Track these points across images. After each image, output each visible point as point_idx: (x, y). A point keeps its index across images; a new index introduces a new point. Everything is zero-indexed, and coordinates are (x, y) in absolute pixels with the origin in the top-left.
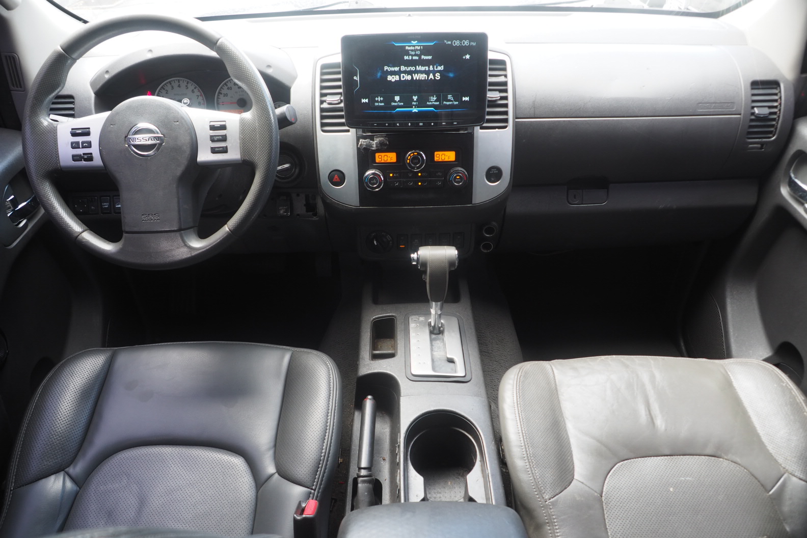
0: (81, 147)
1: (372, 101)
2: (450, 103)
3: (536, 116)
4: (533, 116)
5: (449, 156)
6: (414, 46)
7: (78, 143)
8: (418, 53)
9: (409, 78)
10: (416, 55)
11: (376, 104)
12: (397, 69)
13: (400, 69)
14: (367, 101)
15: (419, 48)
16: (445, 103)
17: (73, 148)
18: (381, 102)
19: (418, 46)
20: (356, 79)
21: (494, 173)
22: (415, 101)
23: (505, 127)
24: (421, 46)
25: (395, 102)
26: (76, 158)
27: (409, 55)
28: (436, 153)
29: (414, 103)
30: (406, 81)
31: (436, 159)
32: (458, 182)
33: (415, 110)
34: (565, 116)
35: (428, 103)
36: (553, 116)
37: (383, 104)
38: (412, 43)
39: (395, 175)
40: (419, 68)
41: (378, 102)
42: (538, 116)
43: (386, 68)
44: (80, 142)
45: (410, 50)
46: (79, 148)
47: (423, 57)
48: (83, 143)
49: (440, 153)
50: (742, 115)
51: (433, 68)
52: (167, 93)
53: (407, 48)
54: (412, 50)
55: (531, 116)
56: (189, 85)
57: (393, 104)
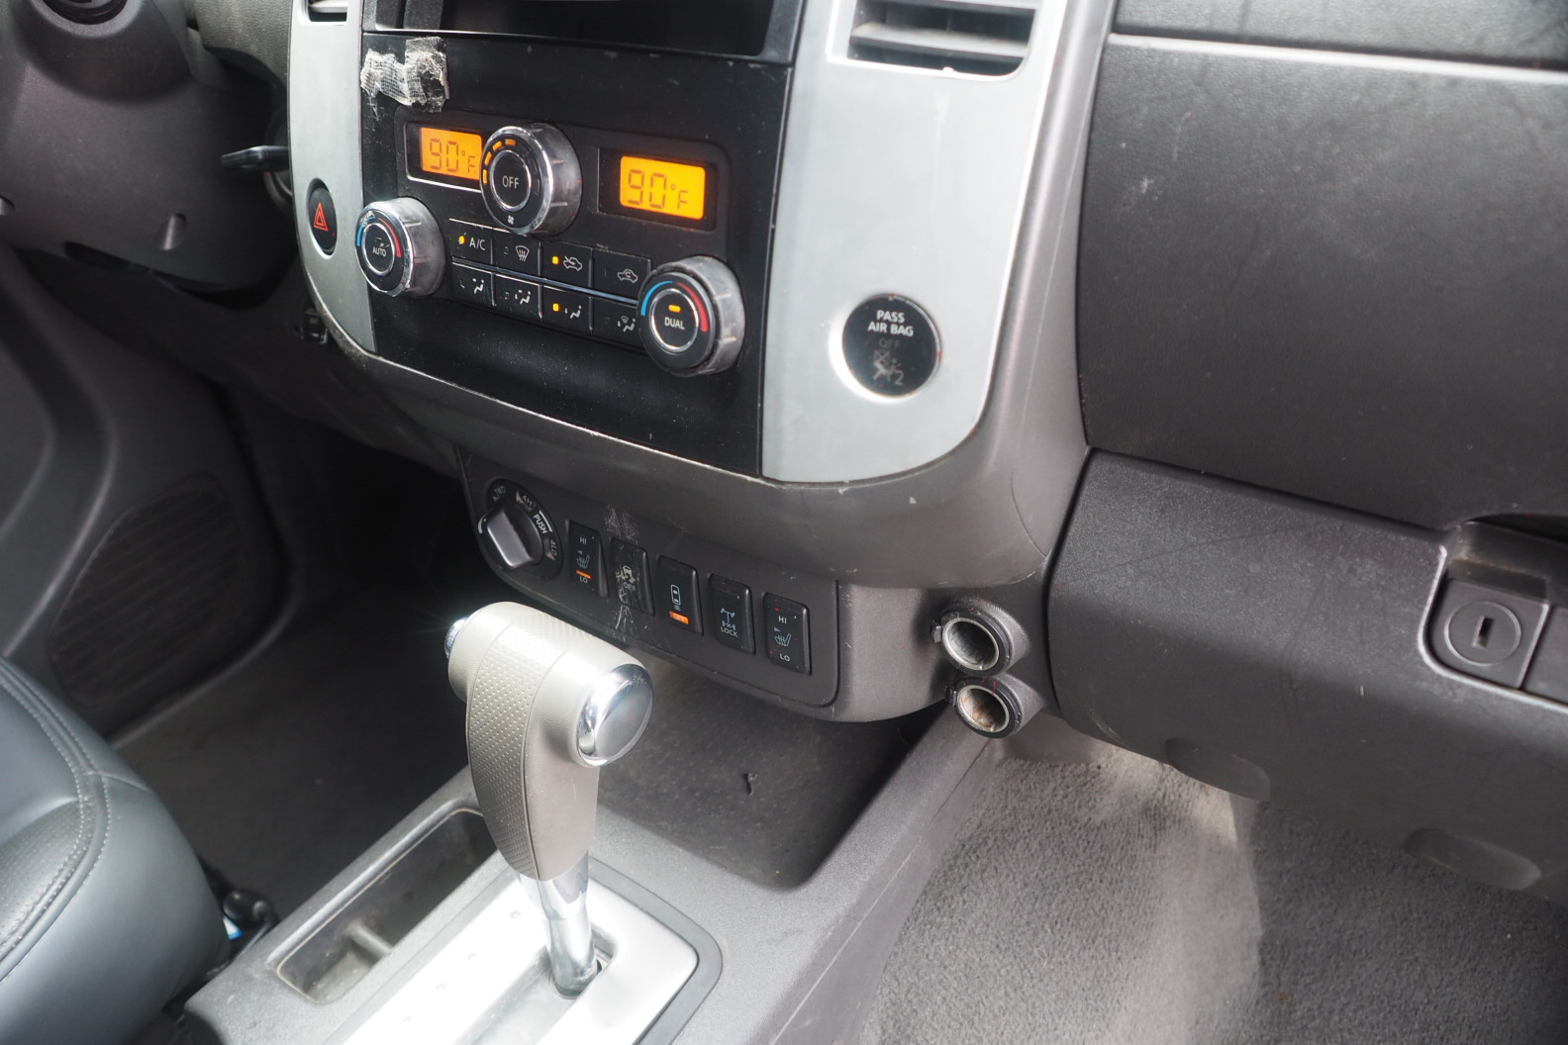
3: (1252, 27)
4: (1231, 26)
21: (888, 335)
23: (1002, 67)
28: (628, 164)
31: (628, 196)
32: (670, 335)
34: (1470, 46)
36: (1374, 40)
39: (472, 241)
42: (1268, 30)
49: (649, 166)
55: (1219, 26)
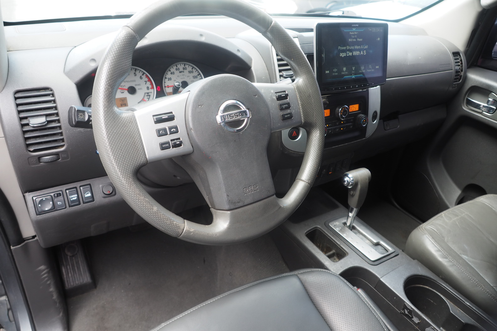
0: (169, 133)
1: (331, 72)
2: (370, 70)
5: (355, 108)
6: (354, 32)
7: (165, 130)
8: (356, 36)
9: (350, 54)
10: (355, 38)
11: (334, 74)
12: (345, 48)
13: (346, 48)
14: (328, 72)
15: (356, 33)
16: (368, 70)
17: (160, 135)
18: (336, 72)
19: (356, 32)
20: (323, 56)
21: (374, 116)
22: (354, 71)
24: (357, 32)
25: (343, 72)
26: (164, 146)
27: (351, 38)
28: (351, 106)
29: (353, 72)
30: (349, 56)
31: (350, 110)
32: (364, 124)
33: (353, 77)
35: (360, 71)
37: (337, 74)
38: (353, 30)
39: (329, 125)
40: (357, 47)
41: (334, 72)
43: (339, 48)
44: (167, 128)
45: (352, 35)
46: (167, 134)
47: (358, 39)
48: (170, 128)
49: (353, 106)
50: (453, 70)
51: (363, 47)
53: (350, 33)
54: (353, 35)
56: (137, 73)
57: (343, 73)
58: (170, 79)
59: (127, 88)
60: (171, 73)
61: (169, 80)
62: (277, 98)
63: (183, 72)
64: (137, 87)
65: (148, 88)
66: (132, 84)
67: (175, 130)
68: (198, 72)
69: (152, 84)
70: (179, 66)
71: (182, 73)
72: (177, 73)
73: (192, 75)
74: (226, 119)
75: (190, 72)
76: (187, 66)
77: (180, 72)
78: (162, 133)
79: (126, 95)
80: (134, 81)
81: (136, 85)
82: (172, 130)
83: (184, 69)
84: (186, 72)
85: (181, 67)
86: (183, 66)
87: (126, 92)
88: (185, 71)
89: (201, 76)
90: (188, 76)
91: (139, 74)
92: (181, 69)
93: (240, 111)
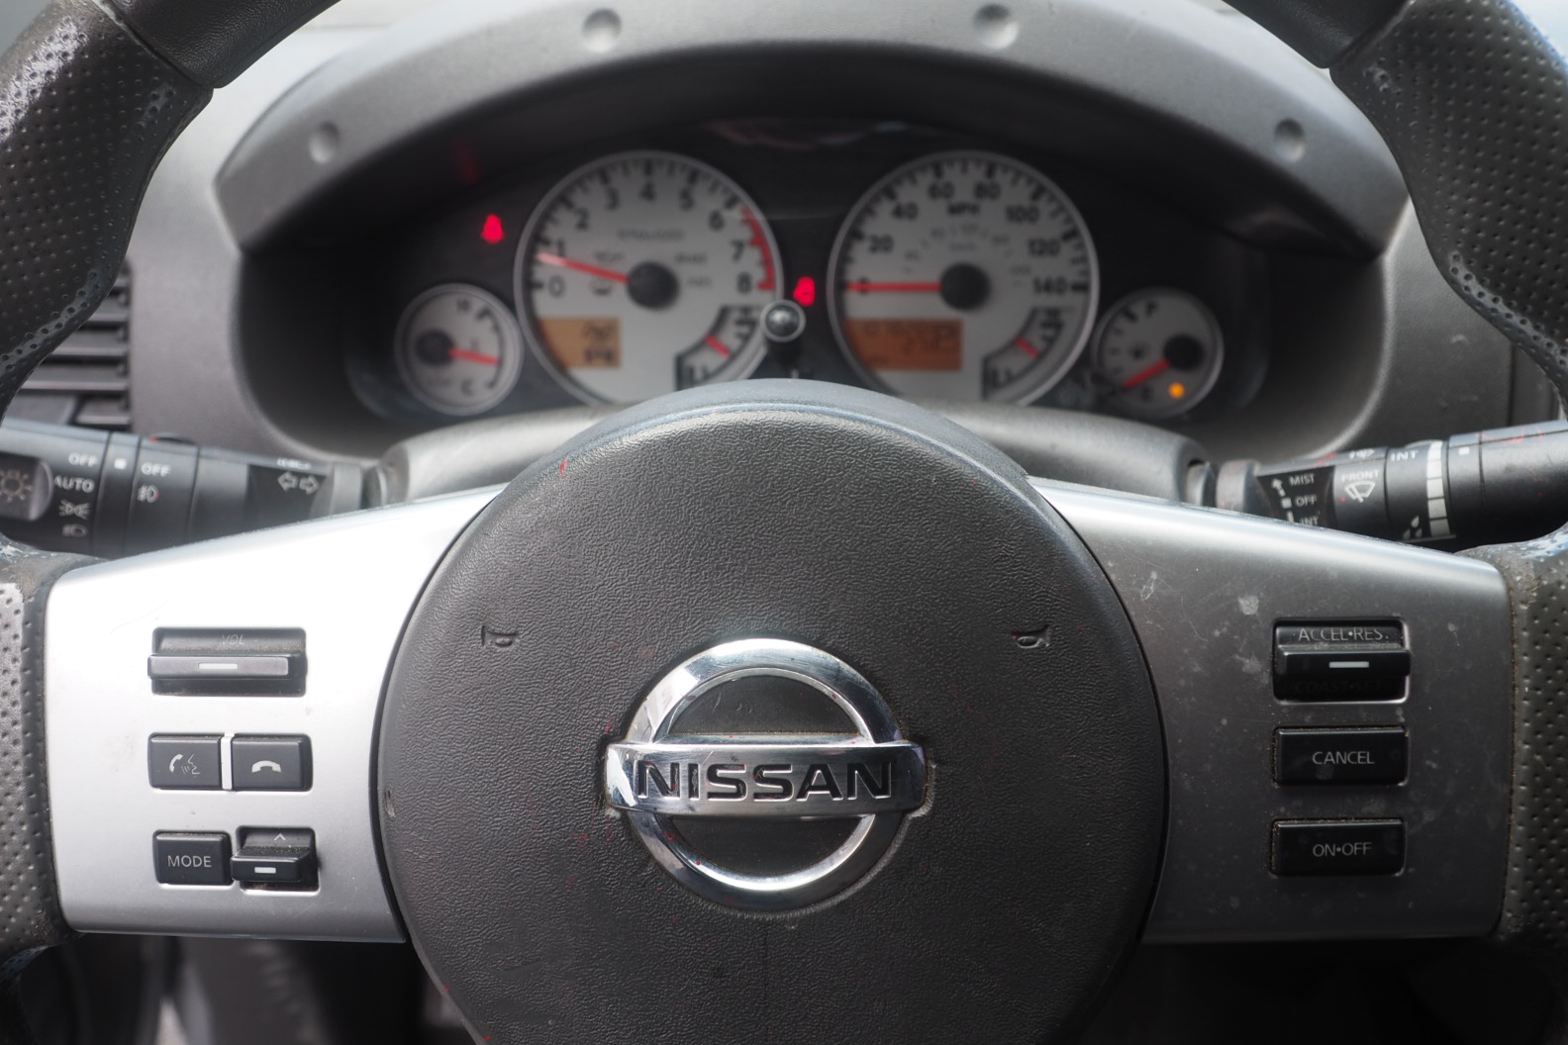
0: (227, 780)
7: (207, 748)
17: (161, 779)
26: (181, 857)
44: (228, 739)
46: (219, 787)
52: (582, 225)
56: (700, 192)
58: (883, 244)
59: (625, 267)
60: (898, 212)
61: (874, 249)
62: (1274, 674)
63: (974, 209)
64: (684, 273)
65: (744, 283)
66: (661, 253)
67: (276, 767)
68: (1069, 220)
69: (766, 262)
70: (952, 174)
71: (966, 218)
72: (933, 212)
73: (1022, 233)
74: (673, 790)
75: (1016, 214)
76: (1002, 179)
77: (955, 210)
78: (186, 769)
79: (619, 306)
80: (675, 235)
81: (681, 258)
82: (256, 767)
83: (981, 191)
84: (992, 213)
85: (964, 178)
86: (977, 174)
87: (620, 290)
88: (986, 205)
89: (1081, 246)
90: (999, 240)
91: (708, 201)
92: (964, 193)
93: (815, 754)
